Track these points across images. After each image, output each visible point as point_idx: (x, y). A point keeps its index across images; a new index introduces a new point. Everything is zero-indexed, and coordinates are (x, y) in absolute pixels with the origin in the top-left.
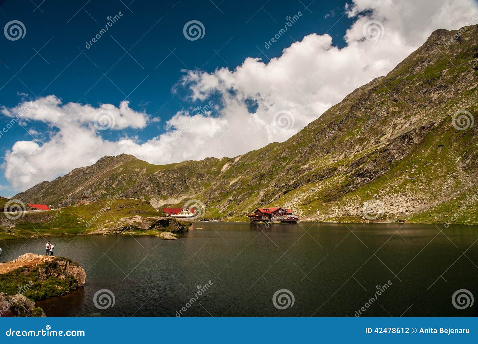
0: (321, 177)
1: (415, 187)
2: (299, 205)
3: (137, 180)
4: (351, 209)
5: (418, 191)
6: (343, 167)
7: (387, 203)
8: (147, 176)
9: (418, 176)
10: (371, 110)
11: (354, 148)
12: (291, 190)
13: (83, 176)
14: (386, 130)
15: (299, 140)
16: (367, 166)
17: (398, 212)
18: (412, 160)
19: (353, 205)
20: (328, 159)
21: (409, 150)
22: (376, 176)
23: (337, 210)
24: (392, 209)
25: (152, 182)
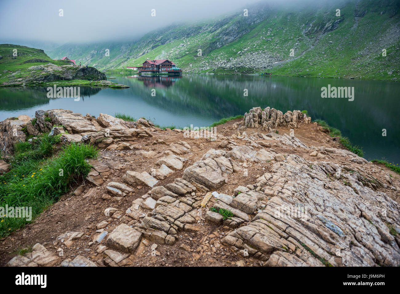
0: (187, 35)
1: (272, 47)
4: (219, 63)
5: (274, 50)
7: (250, 60)
9: (273, 37)
12: (159, 46)
18: (267, 24)
22: (239, 36)
23: (207, 64)
24: (257, 64)
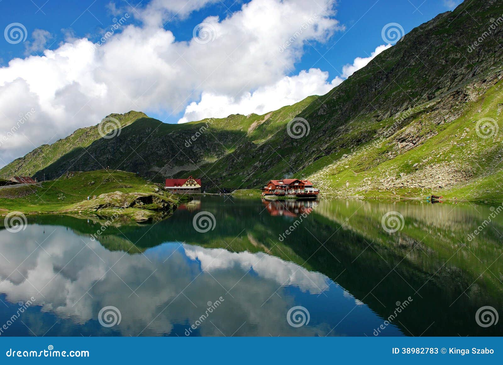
0: (358, 142)
1: (463, 156)
2: (327, 175)
3: (148, 142)
4: (385, 181)
5: (465, 161)
6: (385, 129)
7: (427, 175)
8: (160, 137)
9: (469, 142)
10: (428, 56)
11: (402, 106)
12: (321, 157)
13: (86, 138)
14: (443, 83)
15: (340, 93)
16: (410, 129)
17: (436, 186)
18: (464, 123)
19: (388, 177)
20: (370, 118)
21: (462, 110)
22: (420, 141)
23: (369, 182)
24: (430, 182)
25: (165, 145)
